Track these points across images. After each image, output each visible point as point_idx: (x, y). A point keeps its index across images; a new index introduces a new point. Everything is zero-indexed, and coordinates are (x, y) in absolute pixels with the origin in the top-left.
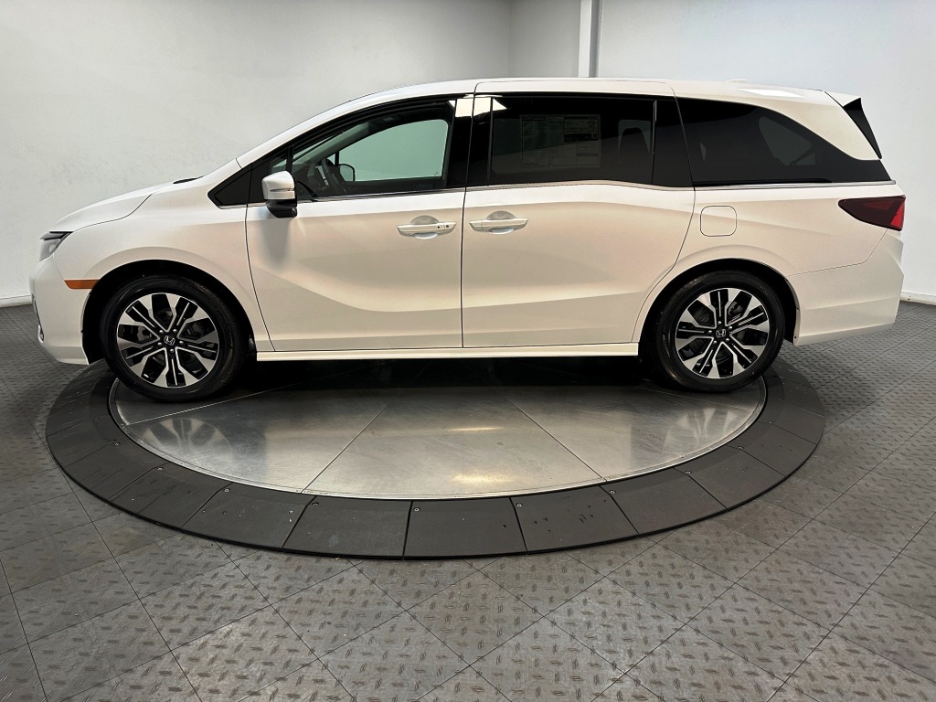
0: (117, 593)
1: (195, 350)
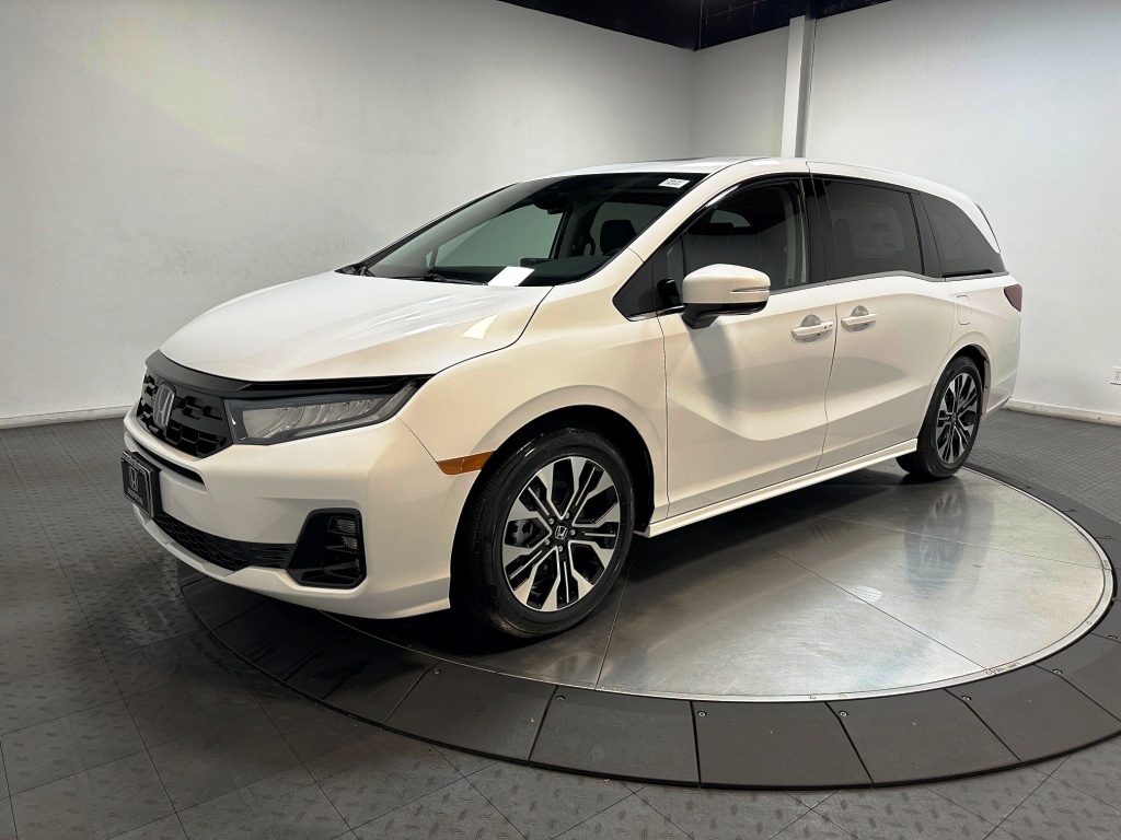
0: (318, 818)
1: (594, 539)
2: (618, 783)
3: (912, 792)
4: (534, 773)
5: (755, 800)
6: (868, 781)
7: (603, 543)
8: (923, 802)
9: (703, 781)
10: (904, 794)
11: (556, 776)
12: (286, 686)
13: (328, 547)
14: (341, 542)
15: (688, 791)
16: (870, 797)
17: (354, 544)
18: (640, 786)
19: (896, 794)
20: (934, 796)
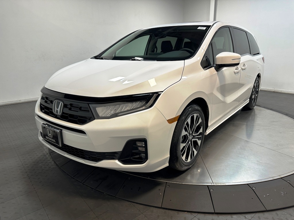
1: (197, 138)
2: (189, 213)
3: (279, 212)
4: (163, 211)
5: (232, 217)
6: (265, 210)
7: (199, 139)
8: (283, 216)
9: (216, 212)
10: (276, 213)
11: (170, 211)
12: (84, 184)
13: (133, 151)
14: (138, 149)
15: (211, 215)
16: (267, 214)
17: (144, 150)
18: (196, 214)
19: (274, 213)
20: (286, 214)
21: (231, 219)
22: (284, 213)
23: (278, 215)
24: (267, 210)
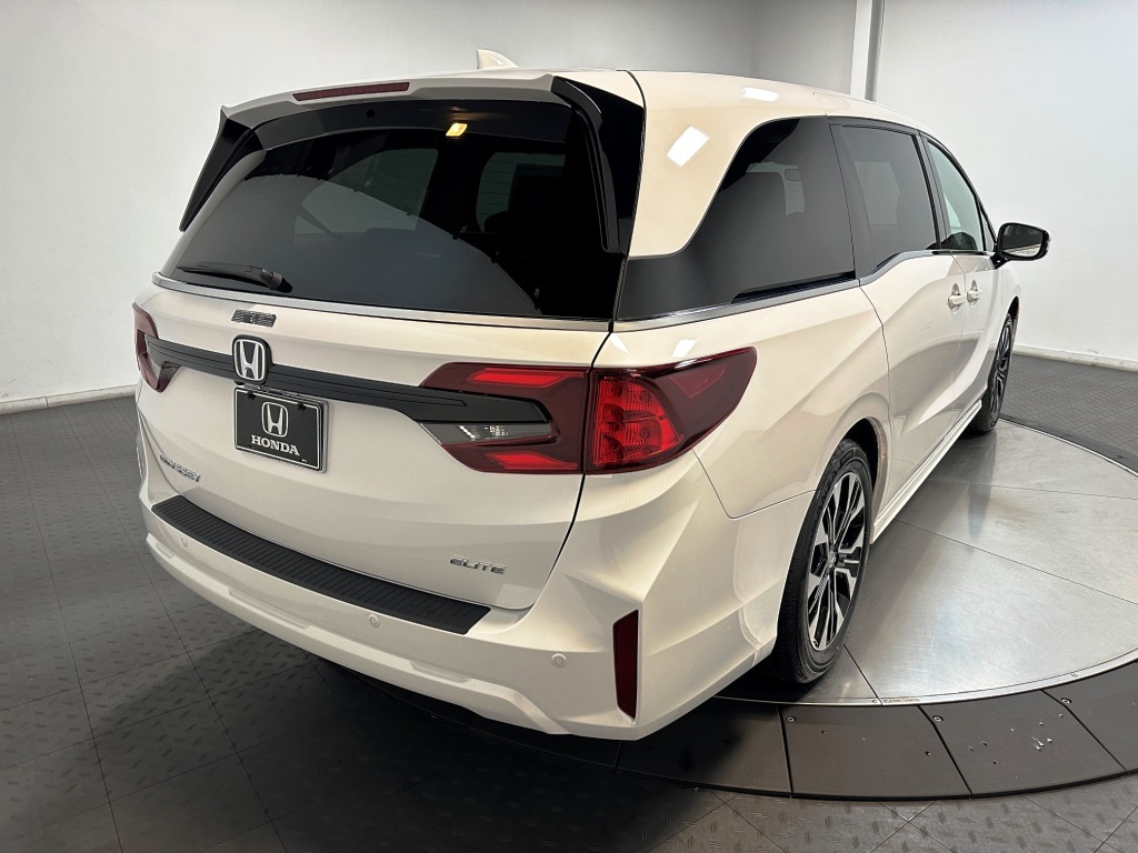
3: (1012, 803)
5: (849, 812)
6: (967, 792)
8: (1025, 814)
9: (795, 791)
10: (1003, 806)
15: (779, 801)
16: (969, 809)
19: (996, 804)
20: (1036, 808)
21: (846, 816)
22: (1029, 806)
23: (1007, 811)
24: (974, 792)
